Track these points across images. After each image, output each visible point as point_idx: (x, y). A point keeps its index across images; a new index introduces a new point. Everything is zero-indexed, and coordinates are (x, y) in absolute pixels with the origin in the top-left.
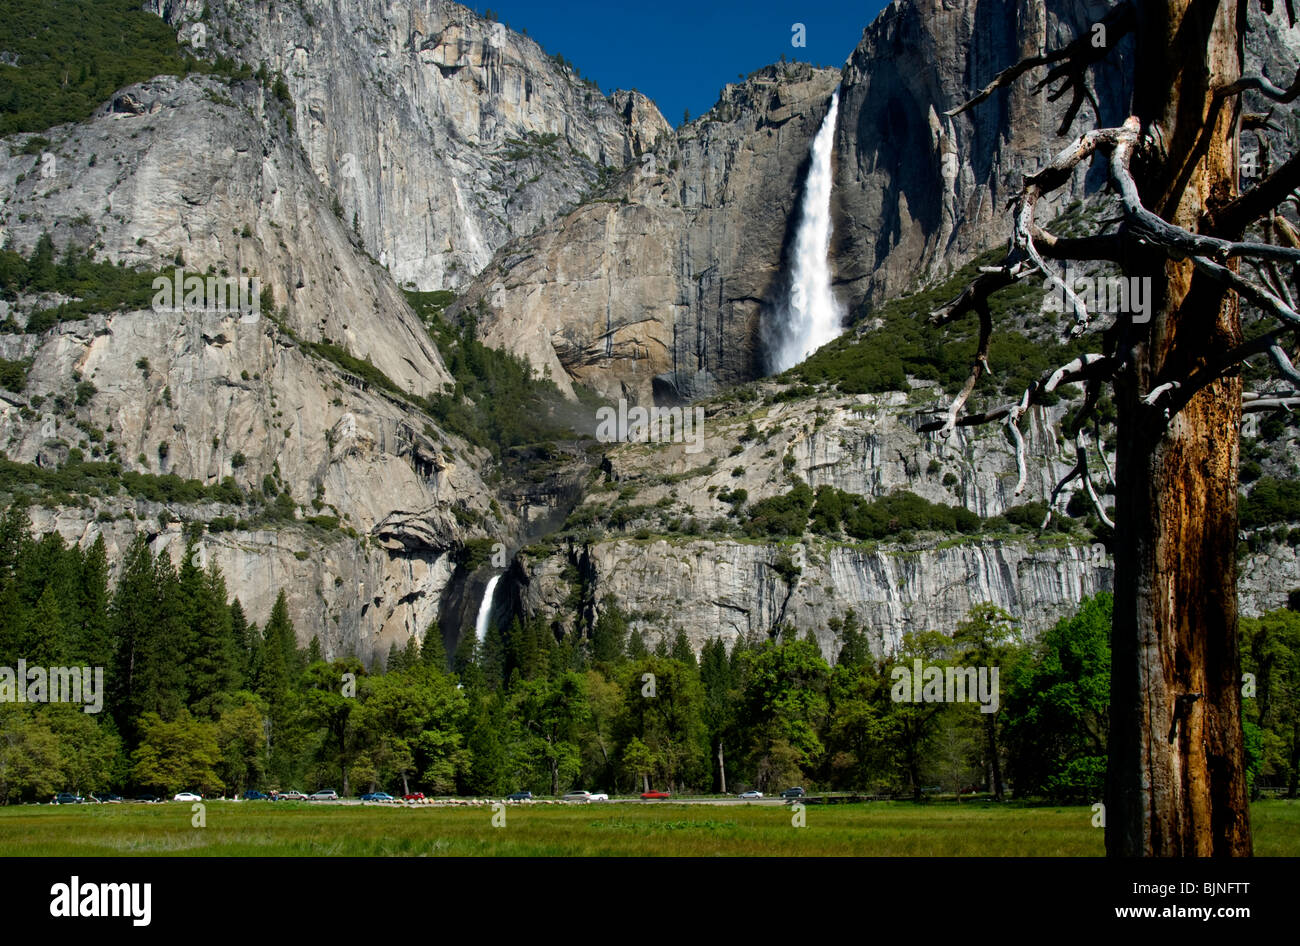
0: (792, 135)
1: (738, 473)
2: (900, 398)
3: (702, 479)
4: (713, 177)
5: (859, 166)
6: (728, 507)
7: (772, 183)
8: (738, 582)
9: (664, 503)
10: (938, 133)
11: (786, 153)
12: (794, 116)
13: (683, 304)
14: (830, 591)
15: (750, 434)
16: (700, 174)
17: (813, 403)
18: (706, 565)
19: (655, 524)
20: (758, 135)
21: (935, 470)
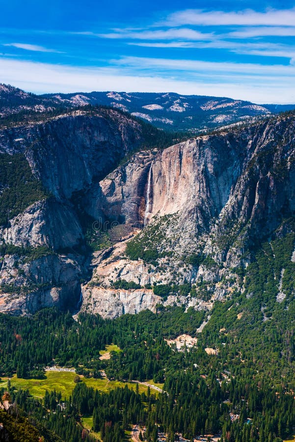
1: (113, 277)
2: (137, 262)
3: (108, 277)
8: (109, 297)
9: (103, 282)
12: (145, 166)
14: (119, 300)
15: (116, 269)
17: (125, 261)
18: (105, 294)
19: (101, 286)
20: (138, 169)
21: (137, 277)
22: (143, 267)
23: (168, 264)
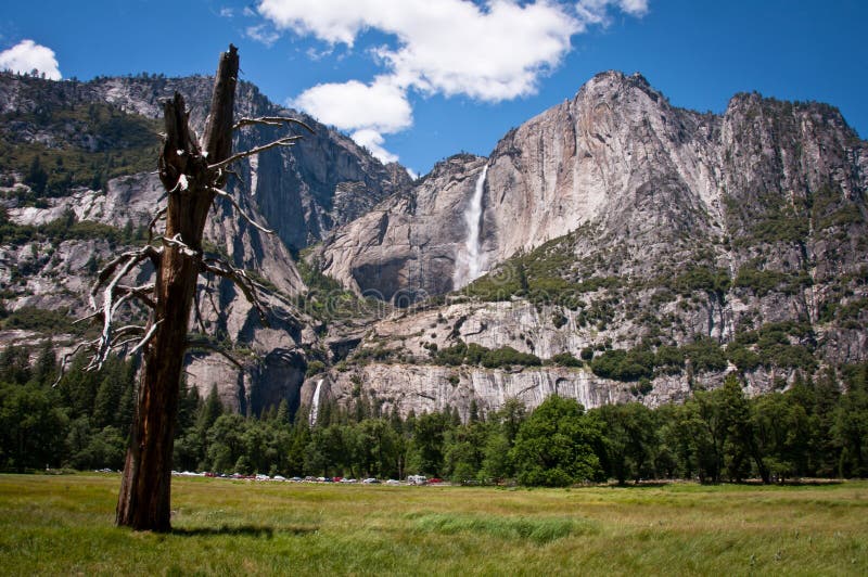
0: (466, 185)
1: (434, 336)
2: (508, 304)
3: (416, 338)
5: (495, 200)
6: (428, 351)
8: (431, 386)
9: (400, 349)
11: (463, 193)
12: (467, 177)
14: (473, 391)
15: (441, 320)
16: (424, 201)
17: (468, 305)
18: (417, 378)
19: (395, 358)
20: (451, 185)
21: (522, 337)
22: (532, 314)
23: (616, 302)
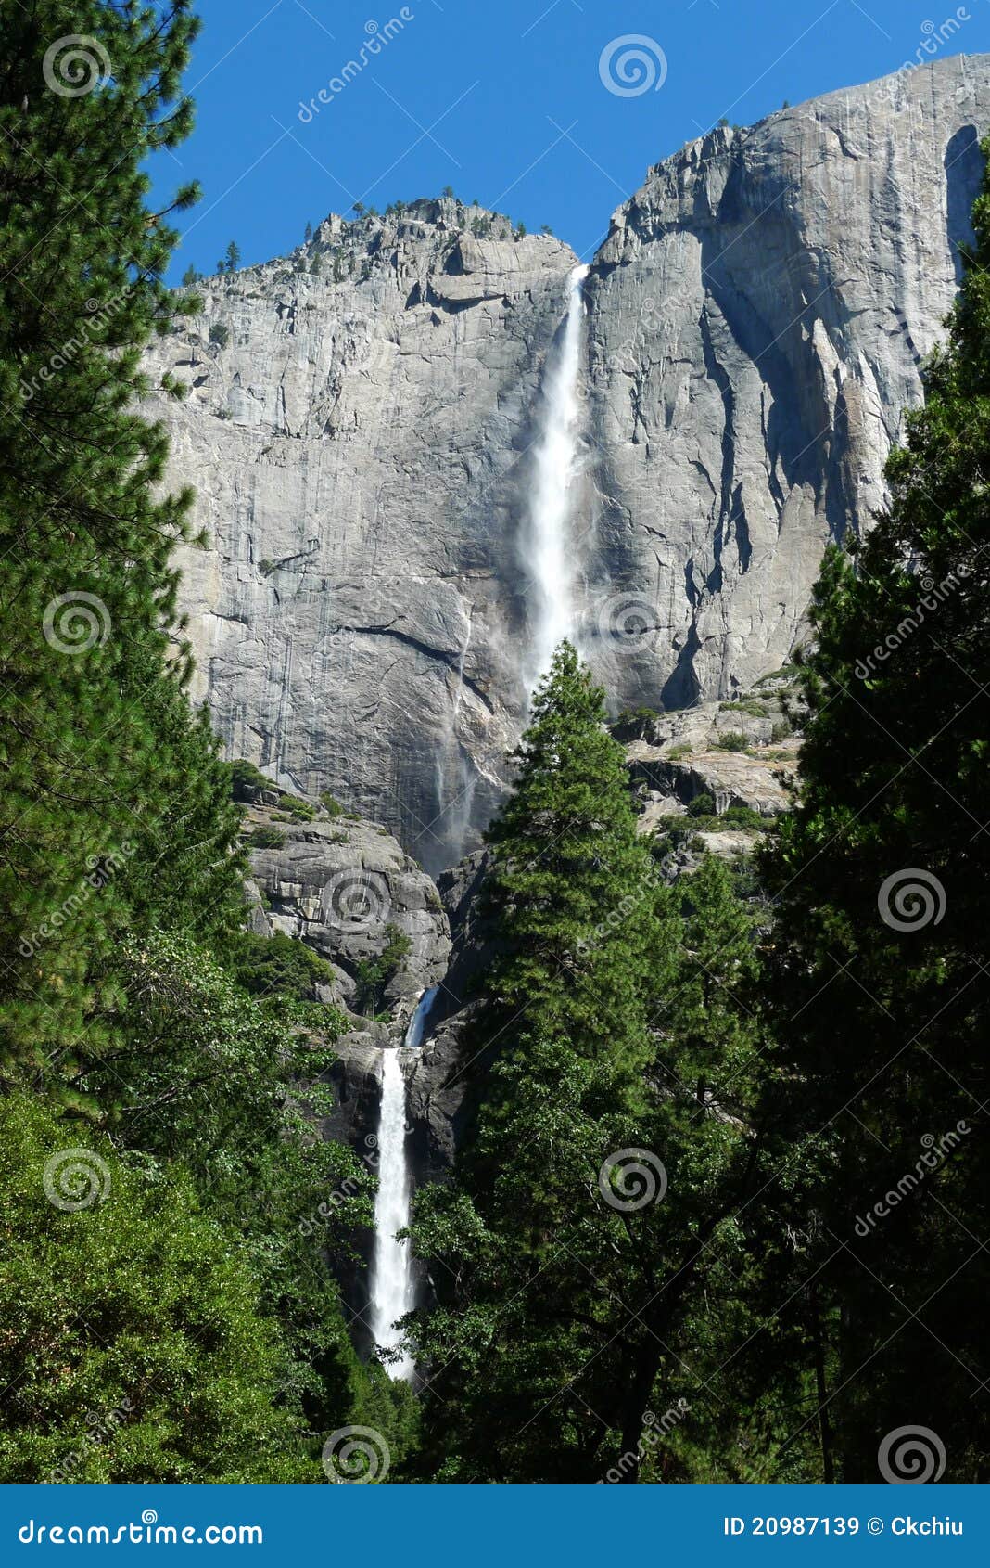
0: (485, 333)
4: (302, 379)
5: (638, 414)
7: (442, 415)
10: (836, 373)
11: (474, 363)
12: (488, 297)
13: (235, 618)
16: (274, 366)
20: (410, 318)
